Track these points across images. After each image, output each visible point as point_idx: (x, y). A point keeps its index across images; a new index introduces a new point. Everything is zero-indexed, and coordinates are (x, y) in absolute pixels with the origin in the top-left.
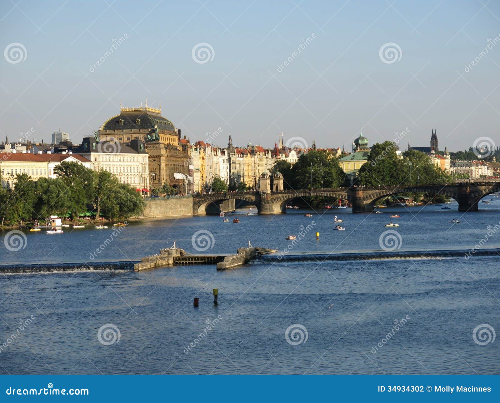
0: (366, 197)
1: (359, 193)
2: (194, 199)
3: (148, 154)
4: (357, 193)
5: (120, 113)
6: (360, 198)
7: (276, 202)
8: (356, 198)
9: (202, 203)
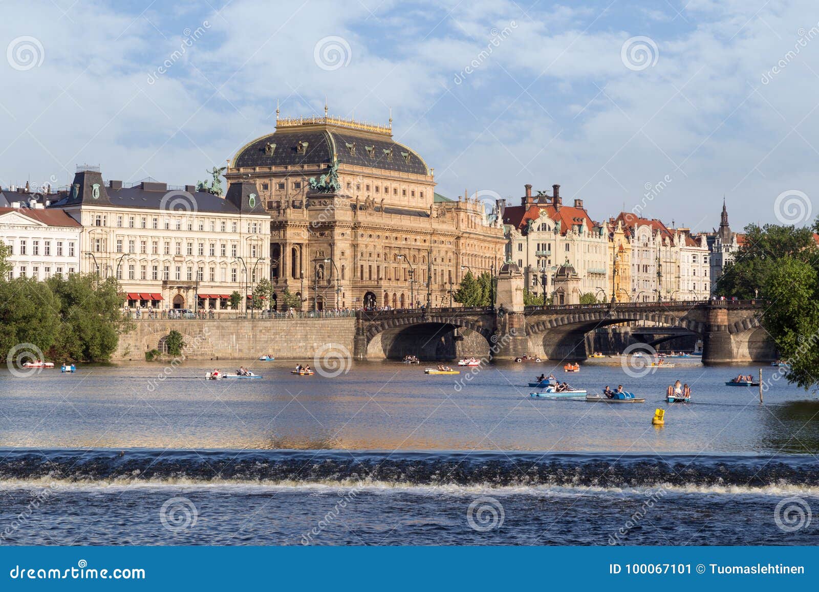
0: (736, 325)
1: (717, 316)
2: (358, 322)
3: (269, 217)
4: (712, 313)
5: (276, 130)
6: (719, 327)
7: (535, 333)
8: (710, 326)
9: (376, 332)
